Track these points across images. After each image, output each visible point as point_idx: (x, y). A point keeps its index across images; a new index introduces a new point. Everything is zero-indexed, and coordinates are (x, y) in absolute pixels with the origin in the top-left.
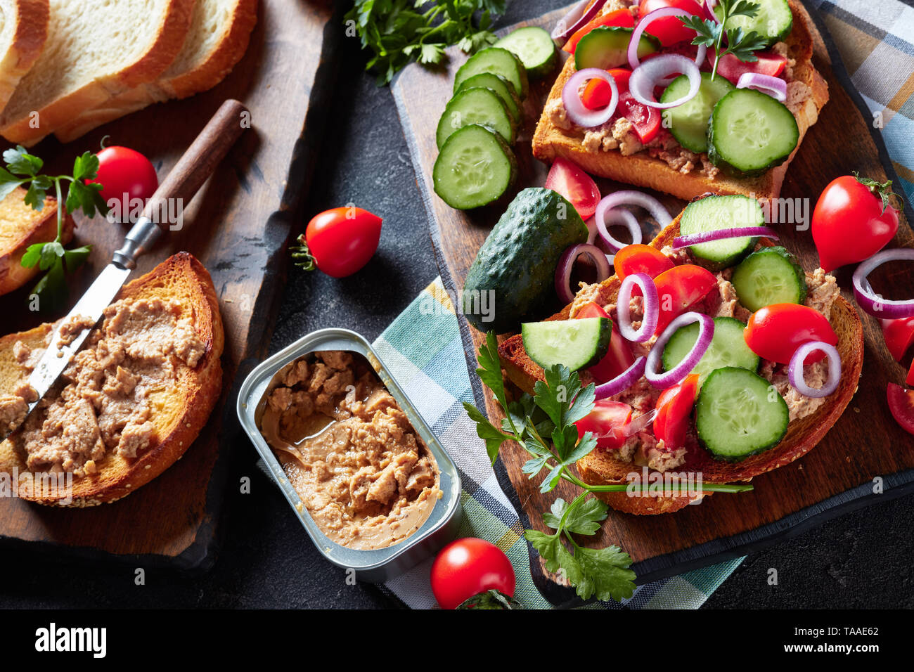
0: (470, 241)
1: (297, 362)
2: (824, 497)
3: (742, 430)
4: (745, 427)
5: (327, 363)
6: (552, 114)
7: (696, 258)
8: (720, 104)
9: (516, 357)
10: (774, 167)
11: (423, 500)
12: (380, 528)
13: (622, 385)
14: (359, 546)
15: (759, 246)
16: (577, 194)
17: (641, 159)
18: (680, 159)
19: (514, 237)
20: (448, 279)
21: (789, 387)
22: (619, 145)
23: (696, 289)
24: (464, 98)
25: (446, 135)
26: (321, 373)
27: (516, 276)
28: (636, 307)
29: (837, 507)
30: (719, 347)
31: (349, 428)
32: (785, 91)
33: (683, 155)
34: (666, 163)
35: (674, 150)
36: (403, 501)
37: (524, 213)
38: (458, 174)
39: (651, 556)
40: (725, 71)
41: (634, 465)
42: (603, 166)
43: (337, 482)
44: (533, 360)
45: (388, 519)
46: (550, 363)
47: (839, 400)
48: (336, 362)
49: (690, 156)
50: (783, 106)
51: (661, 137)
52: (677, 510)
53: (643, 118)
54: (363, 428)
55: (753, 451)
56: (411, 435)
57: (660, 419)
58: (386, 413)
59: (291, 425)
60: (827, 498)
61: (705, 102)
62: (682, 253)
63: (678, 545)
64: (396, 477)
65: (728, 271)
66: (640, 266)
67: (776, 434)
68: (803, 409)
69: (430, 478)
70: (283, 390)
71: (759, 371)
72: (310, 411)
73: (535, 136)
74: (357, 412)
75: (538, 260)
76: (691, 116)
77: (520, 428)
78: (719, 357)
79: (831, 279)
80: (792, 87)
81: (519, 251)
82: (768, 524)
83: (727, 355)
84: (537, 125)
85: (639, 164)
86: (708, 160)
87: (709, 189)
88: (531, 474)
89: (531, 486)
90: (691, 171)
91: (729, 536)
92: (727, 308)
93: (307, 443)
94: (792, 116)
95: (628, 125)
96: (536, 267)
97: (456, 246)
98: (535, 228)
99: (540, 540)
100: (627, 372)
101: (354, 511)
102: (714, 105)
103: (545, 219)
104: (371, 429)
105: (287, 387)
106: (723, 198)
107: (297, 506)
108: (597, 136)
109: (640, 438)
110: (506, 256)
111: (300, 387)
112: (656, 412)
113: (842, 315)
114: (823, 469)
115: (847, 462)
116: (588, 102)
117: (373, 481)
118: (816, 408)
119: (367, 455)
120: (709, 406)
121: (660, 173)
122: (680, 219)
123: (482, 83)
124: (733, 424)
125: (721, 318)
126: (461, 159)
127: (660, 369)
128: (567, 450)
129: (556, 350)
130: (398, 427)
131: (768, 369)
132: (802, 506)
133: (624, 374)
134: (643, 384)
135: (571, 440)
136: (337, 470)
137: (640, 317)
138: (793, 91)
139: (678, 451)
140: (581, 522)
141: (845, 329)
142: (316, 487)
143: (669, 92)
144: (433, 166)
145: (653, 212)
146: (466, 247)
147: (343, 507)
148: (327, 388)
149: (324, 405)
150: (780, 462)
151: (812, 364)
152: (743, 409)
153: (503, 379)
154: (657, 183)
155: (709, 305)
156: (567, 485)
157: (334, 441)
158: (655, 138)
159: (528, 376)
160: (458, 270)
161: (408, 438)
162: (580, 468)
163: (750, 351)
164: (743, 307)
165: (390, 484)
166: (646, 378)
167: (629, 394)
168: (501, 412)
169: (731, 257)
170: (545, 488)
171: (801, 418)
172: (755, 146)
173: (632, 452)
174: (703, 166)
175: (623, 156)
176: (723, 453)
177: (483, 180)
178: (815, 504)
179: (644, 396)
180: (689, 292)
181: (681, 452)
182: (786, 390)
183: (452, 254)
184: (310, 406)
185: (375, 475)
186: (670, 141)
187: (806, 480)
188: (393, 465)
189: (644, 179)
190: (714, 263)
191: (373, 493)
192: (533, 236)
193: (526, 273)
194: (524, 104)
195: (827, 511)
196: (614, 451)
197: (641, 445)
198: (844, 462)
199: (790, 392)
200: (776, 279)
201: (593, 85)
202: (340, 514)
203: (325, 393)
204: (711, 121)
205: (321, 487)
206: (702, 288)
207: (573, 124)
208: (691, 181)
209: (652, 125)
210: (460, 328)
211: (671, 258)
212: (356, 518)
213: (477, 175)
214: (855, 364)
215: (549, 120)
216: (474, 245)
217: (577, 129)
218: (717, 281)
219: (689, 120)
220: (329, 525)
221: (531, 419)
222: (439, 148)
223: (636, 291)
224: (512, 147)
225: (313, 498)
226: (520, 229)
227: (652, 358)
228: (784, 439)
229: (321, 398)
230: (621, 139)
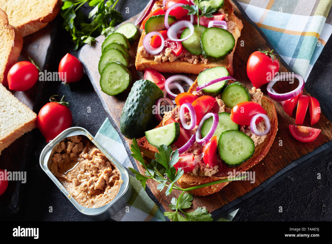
0: (119, 107)
1: (60, 143)
2: (274, 173)
3: (238, 153)
4: (238, 152)
5: (72, 141)
6: (141, 52)
7: (206, 93)
8: (203, 35)
9: (145, 145)
10: (228, 55)
11: (116, 185)
12: (101, 199)
13: (188, 147)
14: (94, 207)
15: (229, 84)
16: (156, 80)
17: (177, 62)
18: (192, 59)
19: (135, 100)
20: (114, 123)
21: (252, 134)
22: (168, 59)
23: (208, 104)
24: (106, 53)
25: (102, 69)
26: (70, 145)
27: (139, 115)
28: (187, 117)
29: (280, 176)
30: (222, 124)
31: (84, 164)
32: (226, 25)
33: (193, 57)
34: (187, 61)
35: (189, 56)
36: (109, 187)
37: (137, 90)
38: (109, 82)
39: (214, 210)
40: (202, 23)
41: (199, 176)
42: (164, 68)
43: (83, 185)
44: (152, 145)
45: (104, 195)
46: (159, 145)
47: (272, 134)
48: (75, 140)
49: (196, 57)
50: (226, 31)
51: (184, 53)
52: (220, 190)
53: (175, 46)
54: (89, 163)
55: (244, 160)
56: (108, 162)
57: (205, 156)
58: (97, 156)
59: (62, 167)
60: (276, 174)
61: (197, 36)
62: (201, 93)
63: (223, 204)
64: (104, 178)
65: (219, 95)
66: (186, 100)
67: (251, 152)
68: (259, 141)
69: (118, 177)
70: (57, 154)
71: (239, 130)
72: (69, 161)
73: (136, 62)
74: (86, 157)
75: (146, 107)
76: (193, 42)
77: (152, 173)
78: (223, 128)
79: (259, 90)
80: (228, 24)
81: (138, 105)
82: (255, 188)
83: (226, 127)
84: (136, 58)
85: (177, 64)
86: (203, 57)
87: (206, 67)
88: (161, 189)
89: (161, 194)
90: (197, 62)
91: (242, 196)
92: (222, 109)
93: (69, 173)
94: (231, 34)
95: (170, 50)
96: (146, 110)
97: (114, 110)
98: (142, 95)
99: (170, 215)
100: (189, 141)
101: (91, 195)
102: (201, 36)
103: (146, 91)
104: (92, 163)
105: (58, 153)
106: (211, 69)
107: (68, 196)
108: (159, 57)
109: (199, 165)
110: (133, 108)
111: (64, 152)
112: (203, 154)
113: (266, 103)
114: (272, 163)
115: (280, 158)
116: (153, 46)
117: (96, 182)
118: (264, 140)
119: (92, 173)
120: (223, 147)
121: (186, 66)
122: (197, 81)
123: (112, 47)
124: (234, 152)
125: (221, 113)
126: (109, 76)
127: (201, 137)
128: (173, 177)
129: (160, 139)
130: (102, 160)
131: (243, 129)
132: (267, 178)
133: (188, 142)
134: (196, 145)
135: (173, 173)
136: (82, 180)
137: (189, 120)
138: (229, 25)
139: (215, 167)
140: (184, 204)
141: (268, 108)
142: (75, 188)
143: (183, 35)
144: (99, 82)
145: (186, 81)
146: (118, 110)
147: (86, 194)
148: (74, 151)
149: (74, 157)
150: (255, 163)
151: (258, 123)
152: (236, 146)
153: (142, 156)
154: (186, 70)
155: (215, 110)
156: (175, 191)
157: (79, 170)
158: (181, 53)
159: (151, 151)
160: (117, 118)
161: (107, 163)
162: (179, 182)
163: (234, 123)
164: (228, 107)
165: (103, 182)
166: (197, 142)
167: (191, 149)
168: (144, 168)
169: (219, 90)
170: (168, 193)
171: (259, 144)
172: (220, 48)
173: (197, 171)
174: (201, 60)
175: (170, 63)
176: (232, 164)
177: (119, 82)
178: (272, 177)
179: (198, 149)
180: (206, 106)
181: (216, 167)
182: (251, 135)
183: (113, 113)
184: (68, 159)
185: (96, 179)
186: (187, 53)
187: (266, 168)
188: (103, 174)
189: (181, 69)
190: (213, 93)
191: (97, 186)
192: (142, 98)
193: (143, 113)
194: (130, 52)
195: (277, 178)
196: (190, 172)
197: (200, 168)
198: (279, 158)
199: (253, 135)
200: (238, 94)
201: (154, 39)
202: (85, 196)
203: (73, 153)
204: (201, 42)
205: (77, 188)
206: (211, 103)
207: (149, 54)
208: (199, 66)
209: (179, 48)
210: (122, 140)
211: (197, 95)
212: (92, 197)
213: (117, 81)
214: (275, 120)
215: (140, 55)
216: (121, 108)
217: (151, 56)
218: (216, 100)
219: (193, 43)
220: (81, 201)
221: (156, 168)
222: (100, 74)
223: (186, 110)
224: (128, 68)
225: (74, 192)
226: (137, 96)
227: (197, 134)
228: (254, 153)
229: (72, 155)
230: (168, 56)
